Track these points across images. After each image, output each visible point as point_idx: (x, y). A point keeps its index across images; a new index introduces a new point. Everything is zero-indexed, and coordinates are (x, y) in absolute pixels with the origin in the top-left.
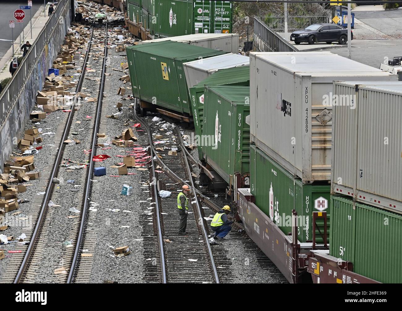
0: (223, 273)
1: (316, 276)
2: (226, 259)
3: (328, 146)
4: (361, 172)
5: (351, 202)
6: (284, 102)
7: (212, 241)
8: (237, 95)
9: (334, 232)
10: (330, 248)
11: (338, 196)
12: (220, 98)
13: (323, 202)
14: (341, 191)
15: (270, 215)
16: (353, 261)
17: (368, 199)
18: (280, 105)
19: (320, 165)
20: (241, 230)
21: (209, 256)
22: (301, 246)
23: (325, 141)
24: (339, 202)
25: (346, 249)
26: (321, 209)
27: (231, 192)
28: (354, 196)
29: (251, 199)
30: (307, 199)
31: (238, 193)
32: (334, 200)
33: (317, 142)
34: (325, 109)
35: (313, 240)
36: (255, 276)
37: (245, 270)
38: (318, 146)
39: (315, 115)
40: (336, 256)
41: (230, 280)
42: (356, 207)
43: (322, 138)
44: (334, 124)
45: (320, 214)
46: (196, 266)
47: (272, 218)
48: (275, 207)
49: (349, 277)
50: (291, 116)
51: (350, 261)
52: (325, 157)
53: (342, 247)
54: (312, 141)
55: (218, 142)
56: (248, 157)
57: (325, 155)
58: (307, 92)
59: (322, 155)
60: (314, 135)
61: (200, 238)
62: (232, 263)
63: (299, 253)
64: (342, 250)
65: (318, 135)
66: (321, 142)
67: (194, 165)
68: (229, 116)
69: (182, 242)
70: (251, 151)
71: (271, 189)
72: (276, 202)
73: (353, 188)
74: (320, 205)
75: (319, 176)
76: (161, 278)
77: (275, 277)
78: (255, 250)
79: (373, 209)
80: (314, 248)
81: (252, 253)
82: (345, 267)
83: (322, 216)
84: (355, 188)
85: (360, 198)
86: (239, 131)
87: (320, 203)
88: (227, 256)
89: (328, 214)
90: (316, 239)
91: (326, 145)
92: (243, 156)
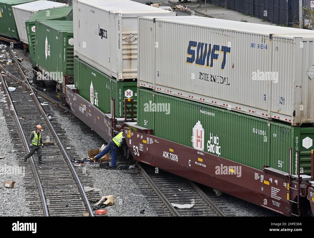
0: (61, 138)
1: (129, 139)
2: (61, 129)
3: (133, 57)
4: (158, 73)
5: (151, 92)
6: (101, 30)
7: (50, 118)
8: (60, 26)
9: (140, 111)
10: (138, 121)
11: (142, 88)
12: (48, 28)
13: (130, 92)
14: (144, 85)
15: (91, 101)
16: (153, 129)
17: (163, 90)
18: (98, 32)
19: (128, 69)
20: (66, 111)
21: (50, 128)
22: (117, 120)
23: (131, 54)
24: (143, 92)
25: (148, 122)
26: (129, 97)
27: (60, 87)
28: (153, 88)
29: (76, 91)
30: (120, 91)
31: (67, 88)
32: (139, 91)
33: (126, 55)
34: (131, 34)
35: (124, 116)
36: (82, 139)
37: (75, 136)
38: (126, 57)
39: (124, 37)
40: (141, 126)
41: (67, 142)
42: (155, 95)
43: (129, 52)
44: (139, 43)
45: (129, 100)
46: (43, 134)
47: (92, 103)
48: (95, 96)
49: (151, 139)
50: (107, 39)
51: (151, 129)
52: (131, 64)
53: (145, 120)
54: (123, 54)
55: (48, 56)
56: (73, 65)
57: (131, 63)
58: (119, 23)
59: (129, 63)
60: (124, 50)
61: (41, 117)
62: (65, 132)
63: (116, 124)
64: (146, 122)
65: (126, 50)
66: (128, 55)
67: (25, 71)
68: (57, 39)
69: (30, 119)
70: (75, 62)
71: (92, 85)
72: (95, 93)
73: (152, 83)
74: (128, 94)
75: (128, 76)
76: (23, 142)
77: (95, 140)
78: (78, 124)
79: (167, 96)
80: (126, 121)
81: (77, 125)
82: (148, 133)
83: (130, 101)
84: (154, 83)
85: (158, 90)
86: (65, 49)
87: (128, 93)
88: (61, 128)
89: (134, 100)
90: (127, 115)
91: (131, 57)
92: (67, 65)
